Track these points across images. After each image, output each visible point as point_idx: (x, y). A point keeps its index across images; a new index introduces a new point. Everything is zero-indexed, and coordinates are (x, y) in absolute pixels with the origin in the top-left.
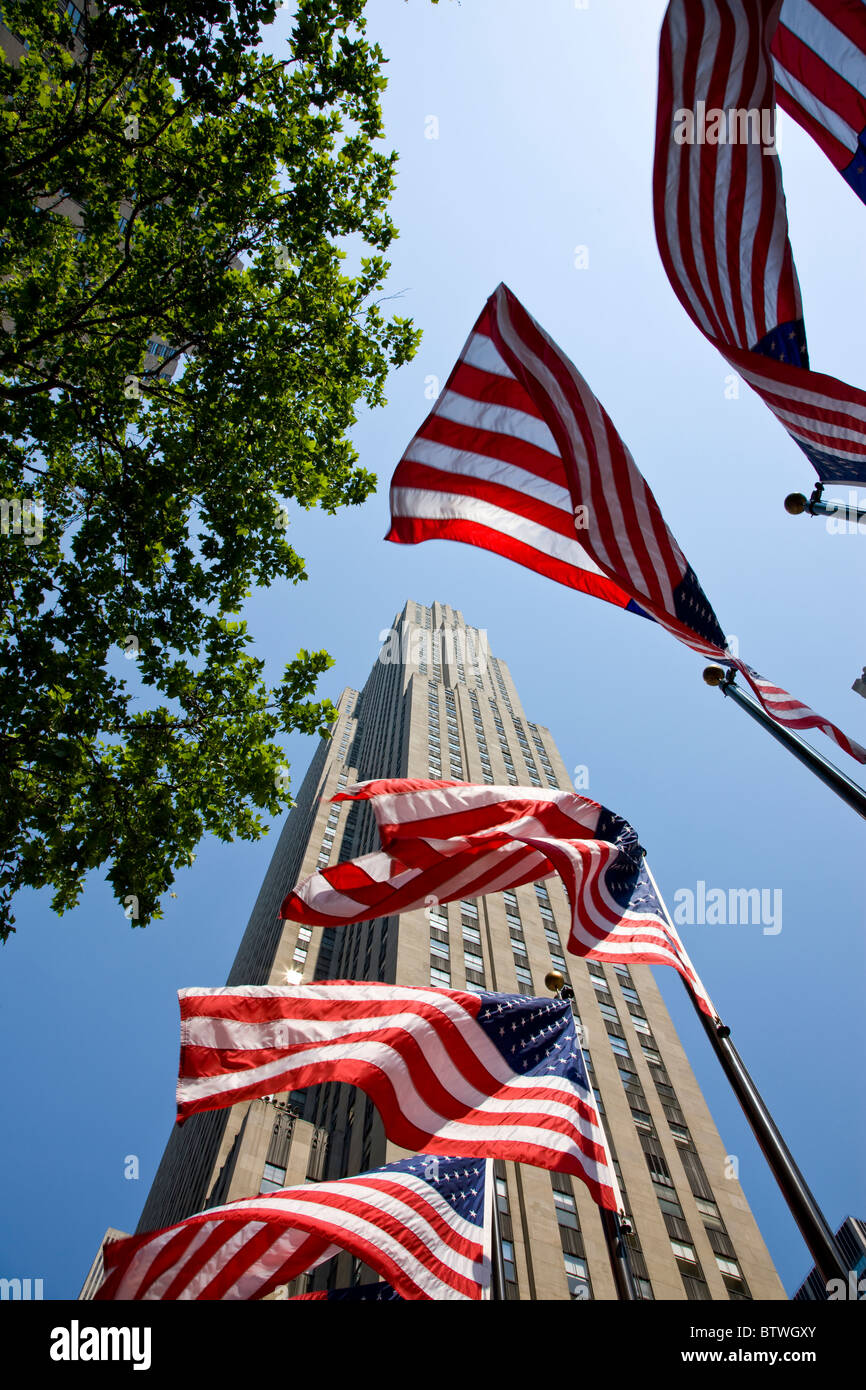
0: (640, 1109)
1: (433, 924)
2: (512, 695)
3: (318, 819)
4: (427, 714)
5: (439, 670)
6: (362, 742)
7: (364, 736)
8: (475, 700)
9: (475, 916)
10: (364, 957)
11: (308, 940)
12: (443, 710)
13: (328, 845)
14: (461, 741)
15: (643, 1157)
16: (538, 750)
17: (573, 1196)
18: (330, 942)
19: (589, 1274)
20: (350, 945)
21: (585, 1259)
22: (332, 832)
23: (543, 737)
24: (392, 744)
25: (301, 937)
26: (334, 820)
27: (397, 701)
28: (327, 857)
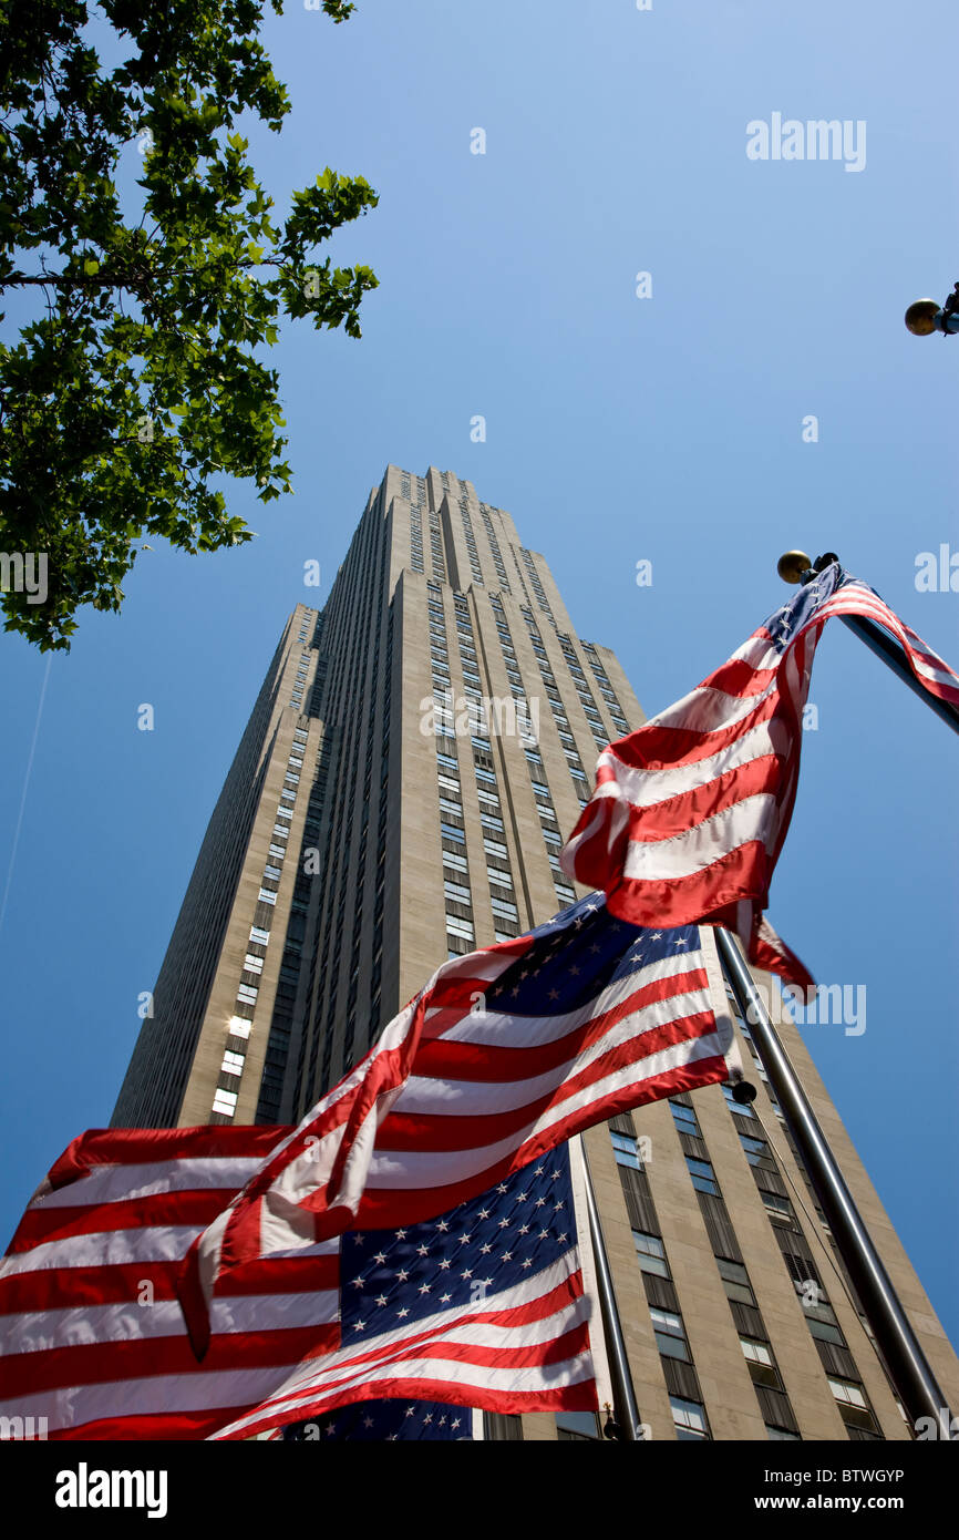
0: (773, 1190)
1: (450, 930)
2: (554, 604)
3: (265, 795)
4: (428, 630)
5: (442, 568)
6: (327, 684)
7: (329, 676)
8: (499, 608)
9: (514, 919)
10: (347, 988)
11: (258, 971)
12: (451, 624)
13: (282, 832)
14: (482, 668)
15: (781, 1259)
16: (599, 681)
17: (678, 1314)
18: (292, 973)
19: (708, 1425)
20: (324, 975)
21: (701, 1404)
22: (288, 814)
23: (605, 661)
24: (374, 678)
25: (247, 967)
26: (291, 796)
27: (380, 615)
28: (282, 850)
